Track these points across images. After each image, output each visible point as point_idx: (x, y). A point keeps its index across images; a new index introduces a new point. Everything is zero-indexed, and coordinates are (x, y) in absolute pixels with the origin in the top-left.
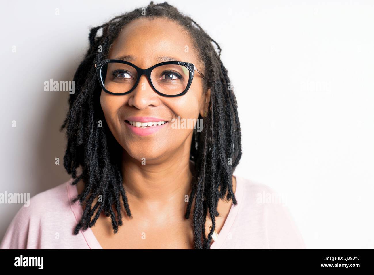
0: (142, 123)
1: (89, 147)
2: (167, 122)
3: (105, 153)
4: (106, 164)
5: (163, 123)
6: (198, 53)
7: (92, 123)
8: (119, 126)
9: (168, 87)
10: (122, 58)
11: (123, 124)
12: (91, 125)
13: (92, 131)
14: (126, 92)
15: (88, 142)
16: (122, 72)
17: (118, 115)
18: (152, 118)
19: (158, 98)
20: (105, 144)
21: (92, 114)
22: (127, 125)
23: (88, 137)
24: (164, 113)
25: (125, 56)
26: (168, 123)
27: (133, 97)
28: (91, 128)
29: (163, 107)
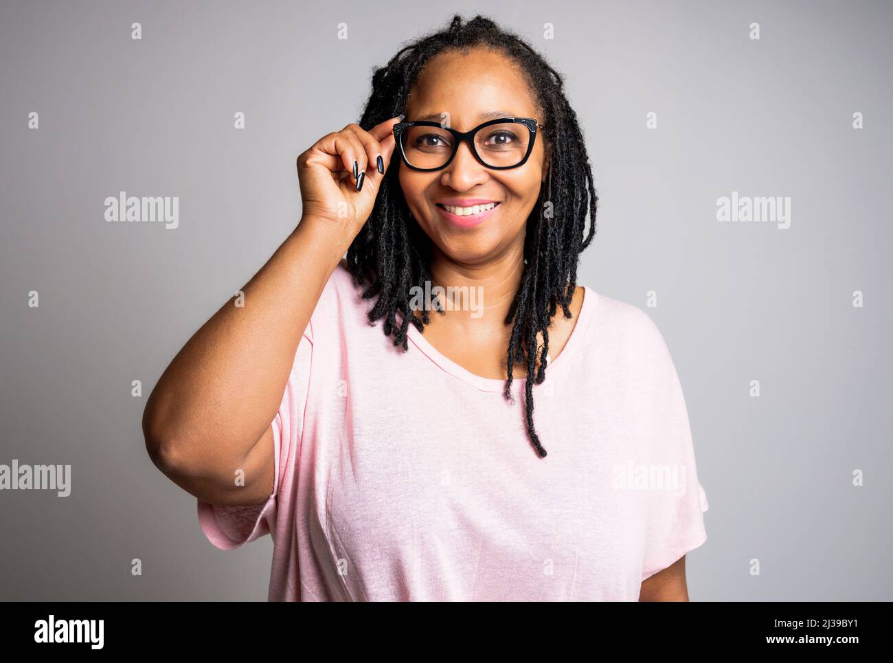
0: (465, 209)
1: (383, 242)
2: (497, 203)
3: (405, 248)
4: (407, 263)
5: (492, 205)
6: (536, 97)
7: (385, 209)
8: (429, 211)
9: (498, 154)
10: (430, 117)
11: (434, 209)
12: (385, 211)
13: (386, 220)
14: (438, 166)
15: (380, 235)
16: (430, 138)
17: (425, 197)
18: (478, 200)
19: (485, 171)
20: (404, 234)
21: (385, 196)
22: (442, 211)
23: (381, 228)
24: (494, 192)
25: (433, 114)
26: (500, 205)
27: (451, 173)
28: (384, 216)
29: (492, 183)
